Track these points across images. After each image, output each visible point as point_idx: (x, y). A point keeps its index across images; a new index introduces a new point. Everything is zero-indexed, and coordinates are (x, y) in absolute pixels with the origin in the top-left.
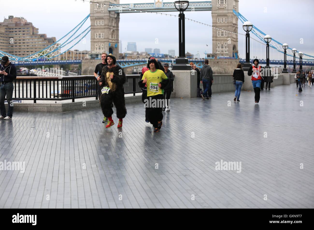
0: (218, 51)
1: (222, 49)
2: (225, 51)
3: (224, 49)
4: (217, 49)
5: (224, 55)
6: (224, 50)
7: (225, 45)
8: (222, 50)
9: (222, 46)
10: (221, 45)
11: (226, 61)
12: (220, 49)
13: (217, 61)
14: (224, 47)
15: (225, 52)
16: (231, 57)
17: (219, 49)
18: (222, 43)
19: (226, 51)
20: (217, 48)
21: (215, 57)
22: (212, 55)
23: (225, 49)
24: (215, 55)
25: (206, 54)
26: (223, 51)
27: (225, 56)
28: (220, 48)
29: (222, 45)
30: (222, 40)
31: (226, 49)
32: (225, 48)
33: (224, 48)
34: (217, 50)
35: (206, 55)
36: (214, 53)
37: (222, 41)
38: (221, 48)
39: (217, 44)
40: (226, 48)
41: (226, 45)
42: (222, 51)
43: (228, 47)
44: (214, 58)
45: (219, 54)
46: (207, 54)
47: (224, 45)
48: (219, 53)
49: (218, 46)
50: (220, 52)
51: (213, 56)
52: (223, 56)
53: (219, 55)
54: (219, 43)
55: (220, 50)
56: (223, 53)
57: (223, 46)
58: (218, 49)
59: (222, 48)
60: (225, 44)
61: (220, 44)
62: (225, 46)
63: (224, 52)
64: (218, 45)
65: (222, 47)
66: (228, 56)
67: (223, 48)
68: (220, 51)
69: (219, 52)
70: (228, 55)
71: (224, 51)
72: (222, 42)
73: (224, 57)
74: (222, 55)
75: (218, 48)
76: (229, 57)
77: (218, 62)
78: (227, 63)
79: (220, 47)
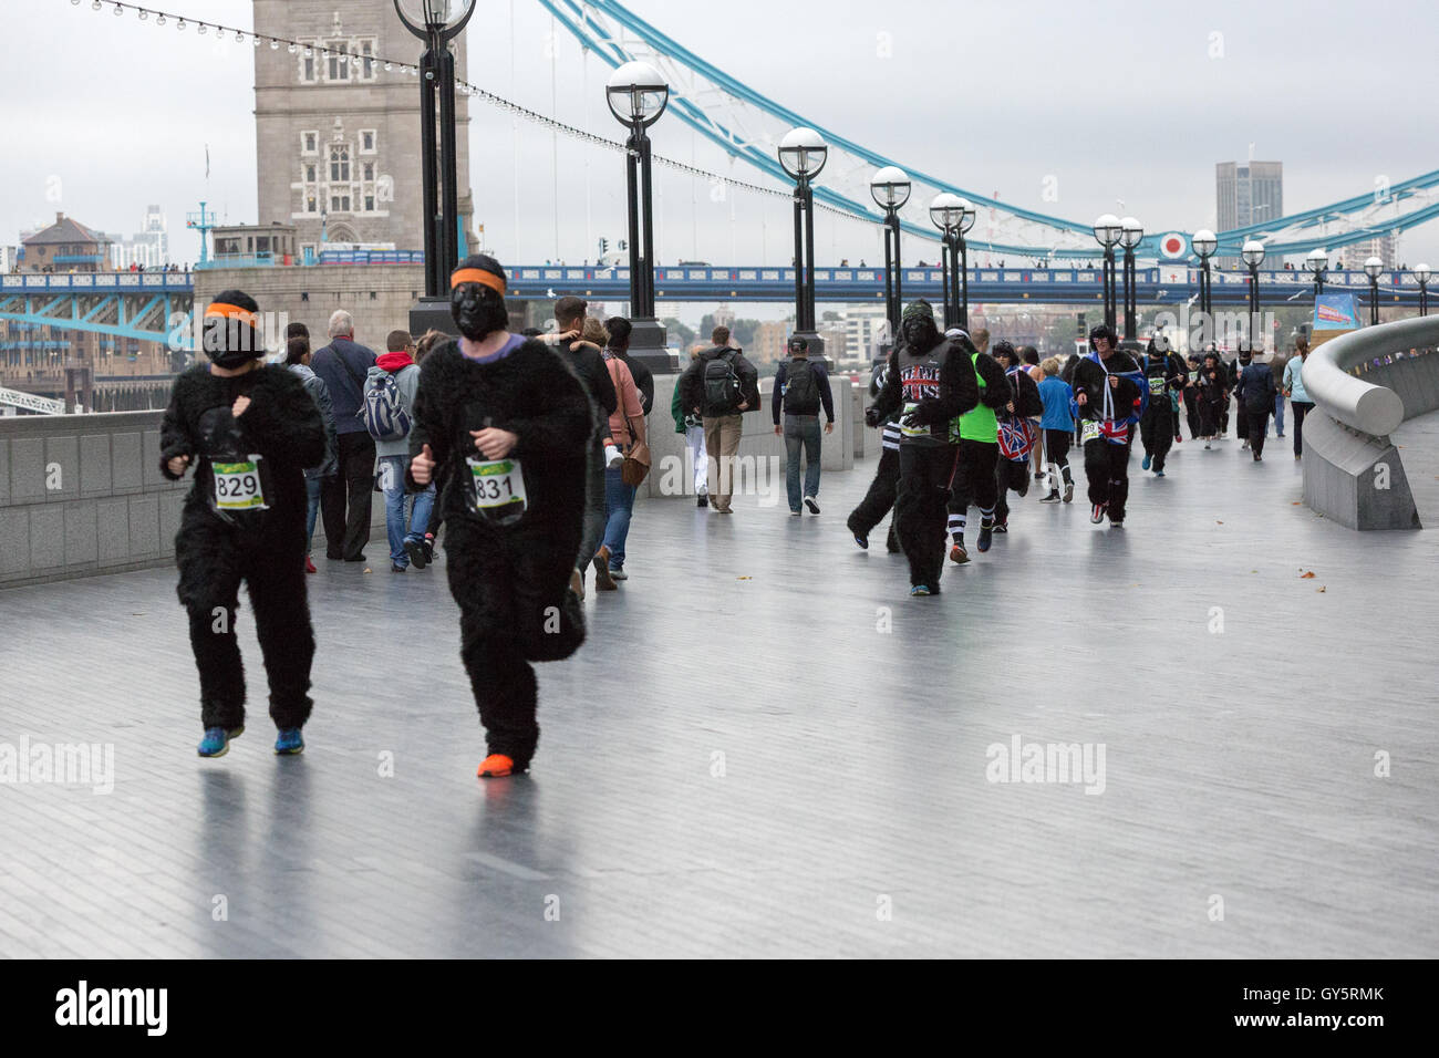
0: (305, 206)
1: (333, 187)
2: (363, 205)
3: (356, 182)
4: (295, 186)
5: (357, 232)
6: (357, 190)
7: (362, 151)
8: (341, 194)
9: (334, 157)
10: (328, 154)
11: (374, 287)
12: (325, 182)
13: (298, 283)
14: (356, 172)
15: (363, 213)
16: (411, 253)
17: (317, 183)
18: (339, 137)
19: (370, 206)
20: (300, 180)
21: (285, 254)
22: (255, 236)
23: (362, 182)
24: (280, 235)
25: (204, 230)
26: (346, 199)
27: (365, 246)
28: (323, 179)
29: (340, 154)
30: (333, 112)
31: (369, 188)
32: (362, 175)
33: (356, 178)
34: (298, 193)
35: (210, 238)
36: (269, 224)
37: (338, 122)
38: (328, 174)
39: (298, 146)
40: (369, 174)
41: (373, 151)
42: (335, 200)
43: (390, 168)
44: (275, 258)
45: (315, 230)
46: (215, 231)
47: (351, 154)
48: (317, 215)
49: (302, 159)
50: (324, 212)
51: (262, 243)
52: (349, 246)
53: (316, 235)
54: (310, 139)
55: (323, 192)
56: (350, 219)
57: (345, 157)
58: (301, 185)
59: (335, 177)
60: (361, 138)
61: (321, 143)
62: (358, 158)
63: (357, 208)
64: (305, 152)
65: (340, 172)
66: (392, 246)
67: (345, 177)
68: (318, 206)
69: (312, 208)
70: (386, 238)
71: (352, 205)
72: (339, 128)
73: (357, 249)
74: (342, 234)
75: (304, 171)
76: (397, 252)
77: (305, 296)
78: (382, 299)
79: (323, 172)
